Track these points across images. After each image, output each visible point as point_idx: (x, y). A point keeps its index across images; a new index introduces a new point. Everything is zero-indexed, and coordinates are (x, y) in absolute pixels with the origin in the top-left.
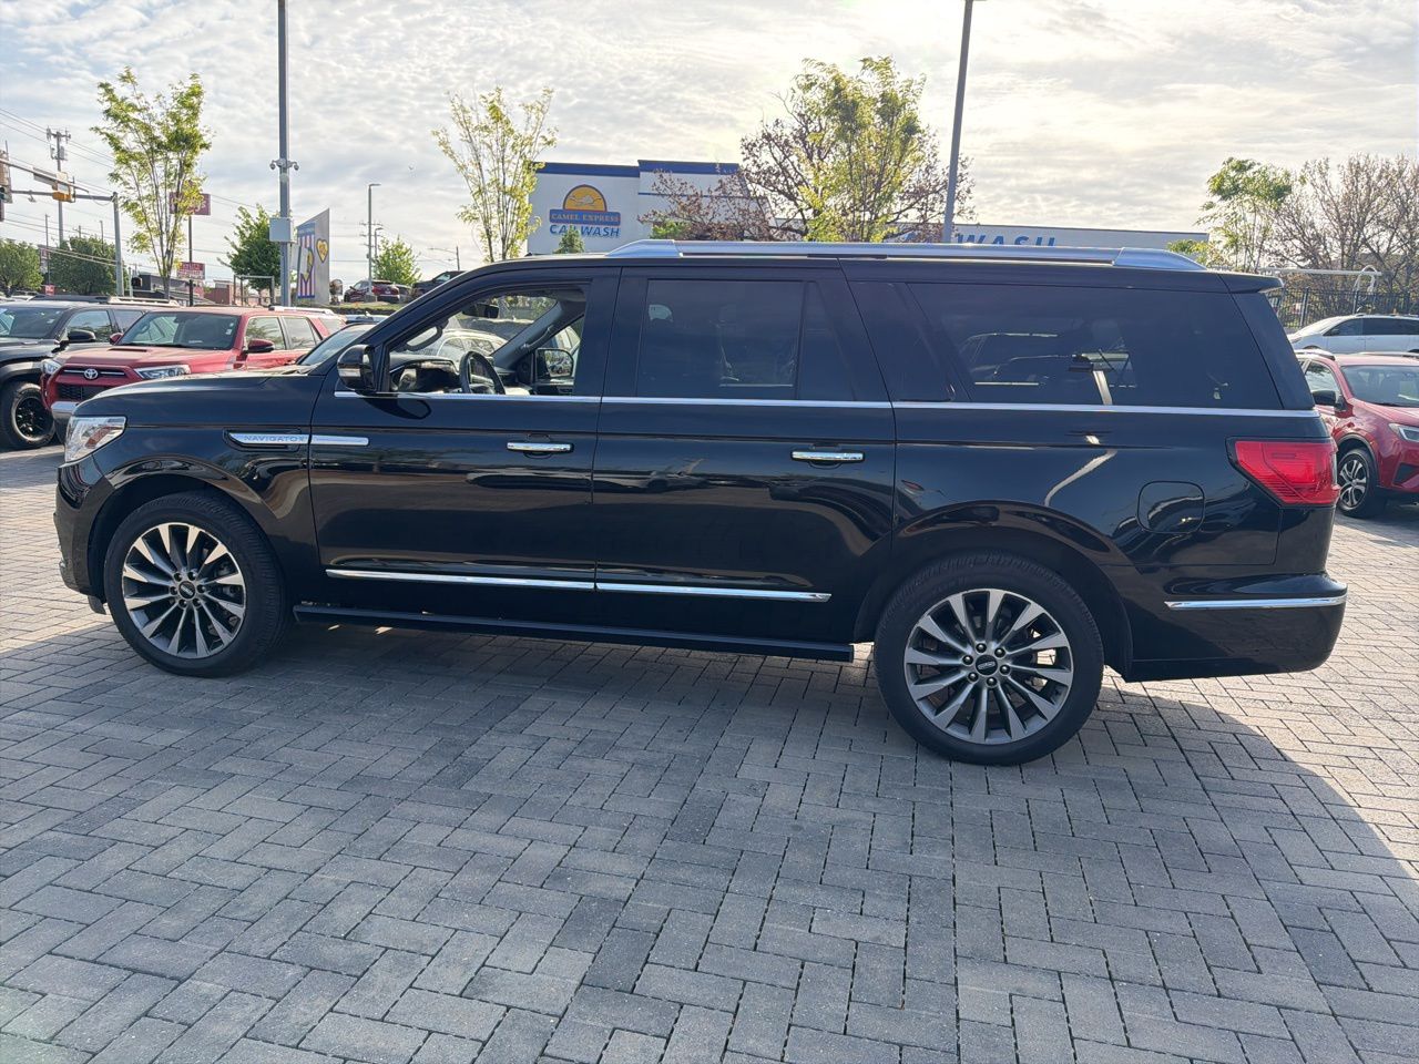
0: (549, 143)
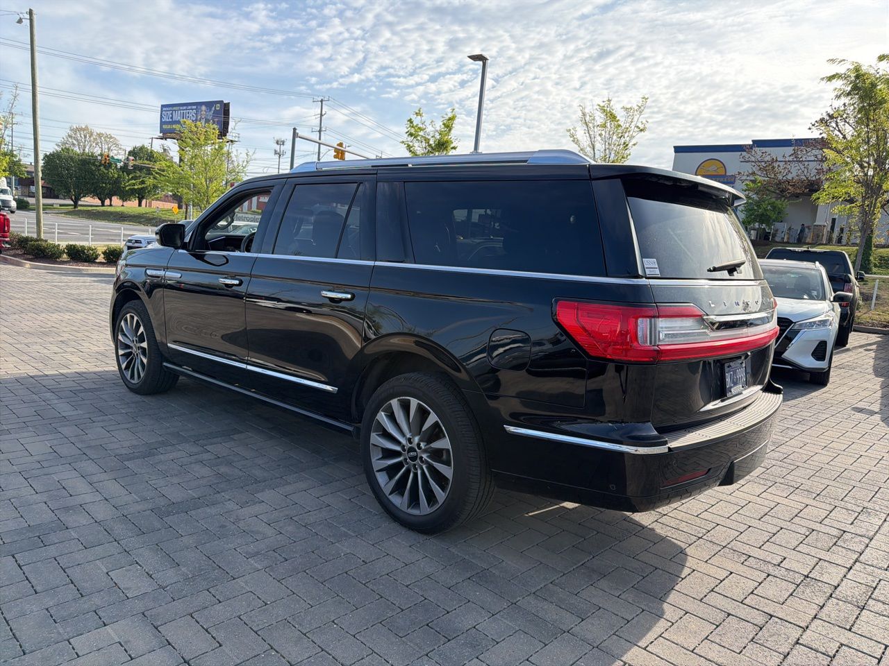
0: (641, 130)
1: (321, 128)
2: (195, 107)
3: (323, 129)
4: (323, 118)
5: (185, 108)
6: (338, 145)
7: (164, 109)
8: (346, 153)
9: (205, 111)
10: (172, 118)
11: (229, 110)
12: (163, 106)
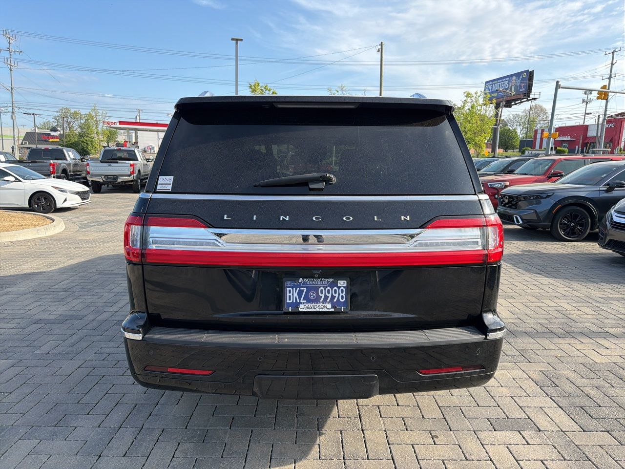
1: (611, 75)
2: (508, 79)
3: (613, 76)
4: (613, 66)
5: (501, 80)
6: (602, 88)
7: (487, 84)
8: (610, 94)
9: (515, 80)
10: (492, 89)
11: (533, 76)
12: (487, 82)
